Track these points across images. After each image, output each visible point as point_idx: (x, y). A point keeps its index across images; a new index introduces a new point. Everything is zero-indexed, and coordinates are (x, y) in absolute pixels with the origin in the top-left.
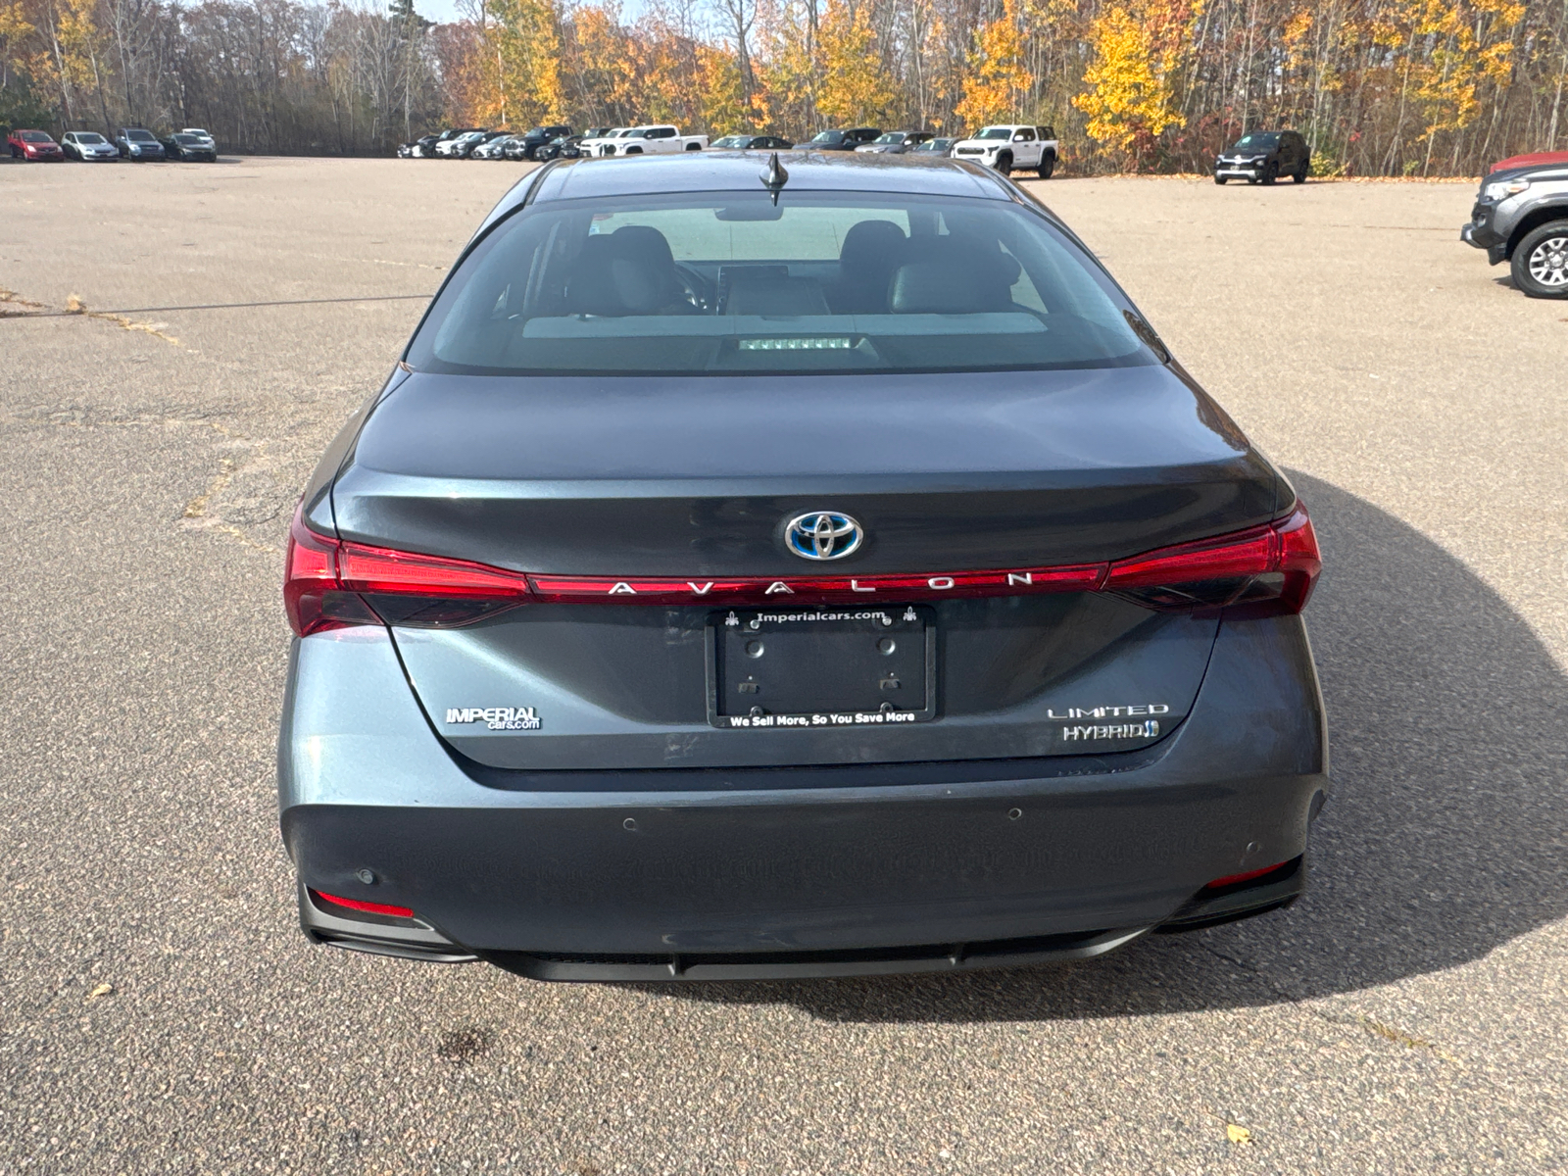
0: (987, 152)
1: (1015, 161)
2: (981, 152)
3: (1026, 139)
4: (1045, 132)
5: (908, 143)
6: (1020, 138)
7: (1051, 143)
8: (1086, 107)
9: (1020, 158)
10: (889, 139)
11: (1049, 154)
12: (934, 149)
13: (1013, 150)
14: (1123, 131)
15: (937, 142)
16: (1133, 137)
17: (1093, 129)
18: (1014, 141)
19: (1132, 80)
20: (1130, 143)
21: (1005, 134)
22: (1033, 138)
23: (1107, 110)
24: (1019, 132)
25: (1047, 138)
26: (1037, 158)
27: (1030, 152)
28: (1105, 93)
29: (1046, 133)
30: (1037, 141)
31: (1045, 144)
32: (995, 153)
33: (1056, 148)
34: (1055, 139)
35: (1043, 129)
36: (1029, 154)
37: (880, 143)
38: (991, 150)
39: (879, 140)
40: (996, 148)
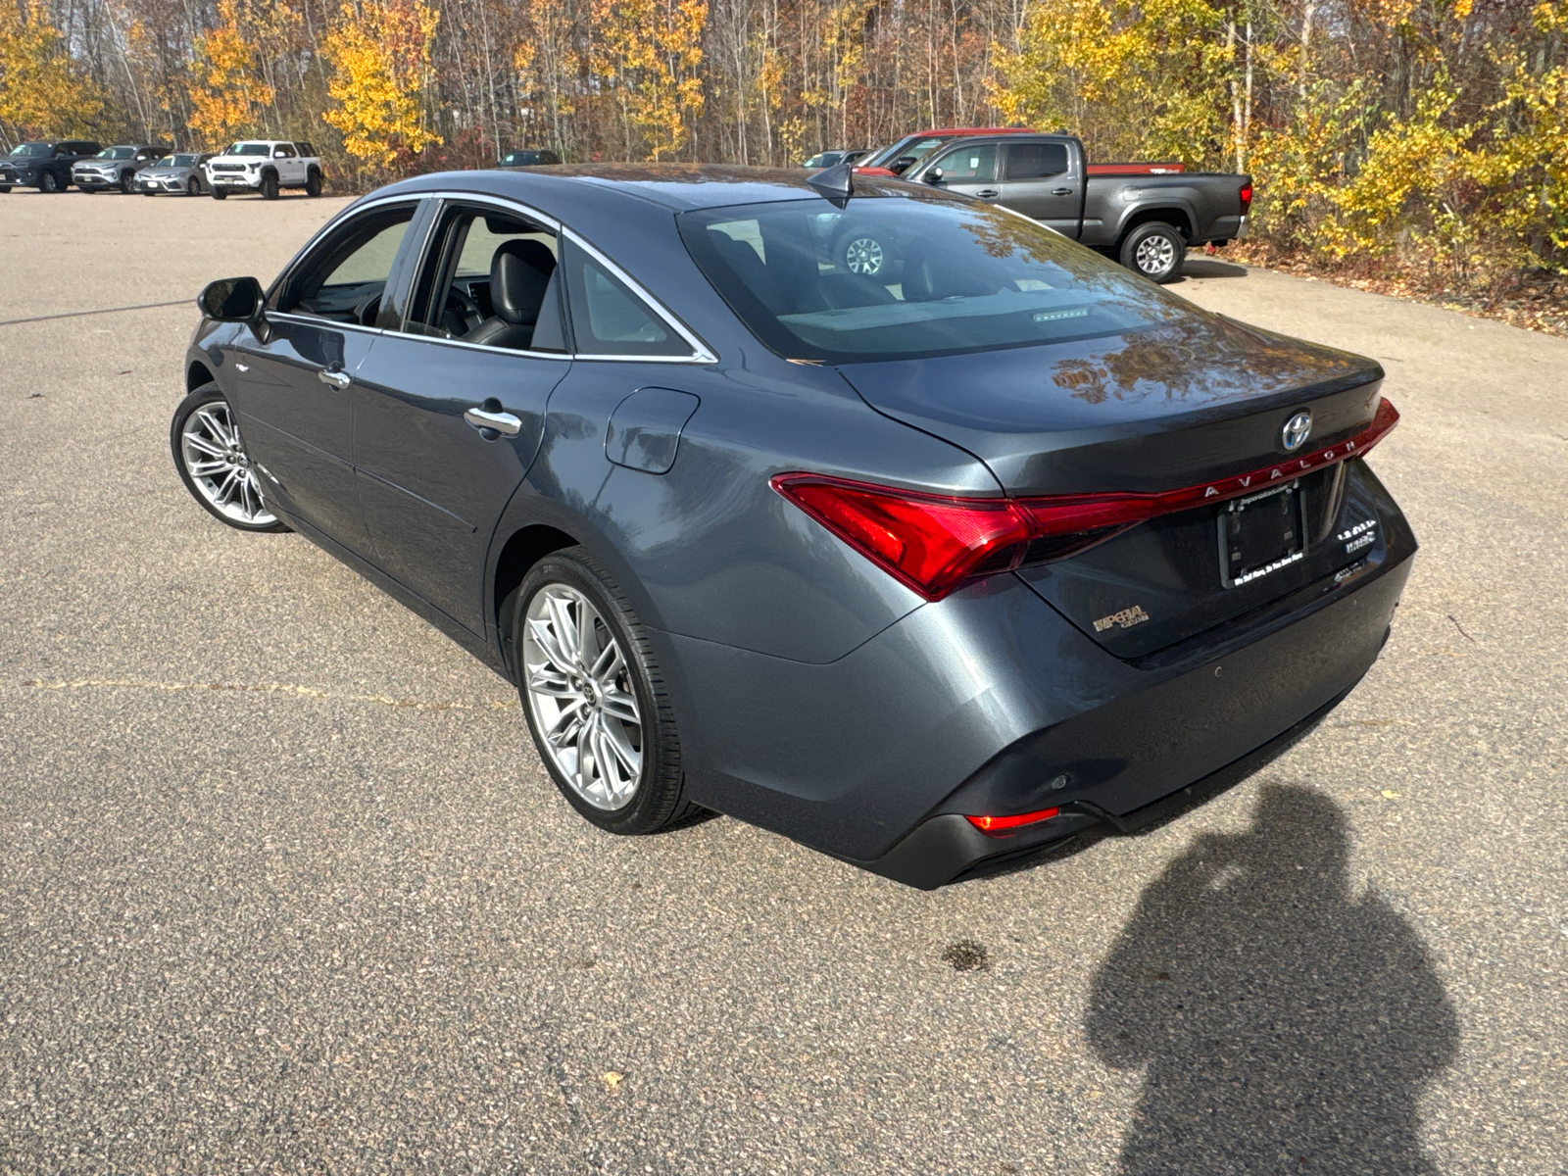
0: (248, 168)
1: (281, 178)
2: (242, 168)
3: (287, 156)
4: (304, 149)
5: (140, 158)
6: (280, 154)
7: (313, 160)
8: (339, 123)
9: (286, 176)
10: (114, 155)
11: (313, 170)
12: (176, 165)
13: (276, 166)
14: (384, 148)
15: (178, 158)
16: (395, 154)
17: (352, 146)
18: (274, 156)
19: (382, 98)
20: (393, 160)
21: (264, 151)
22: (294, 155)
23: (362, 127)
24: (278, 148)
25: (308, 155)
26: (302, 175)
27: (294, 169)
28: (356, 110)
29: (306, 150)
30: (298, 157)
31: (308, 161)
32: (257, 170)
33: (319, 165)
34: (315, 155)
35: (302, 145)
36: (293, 171)
37: (103, 158)
38: (253, 166)
39: (101, 154)
40: (258, 165)
